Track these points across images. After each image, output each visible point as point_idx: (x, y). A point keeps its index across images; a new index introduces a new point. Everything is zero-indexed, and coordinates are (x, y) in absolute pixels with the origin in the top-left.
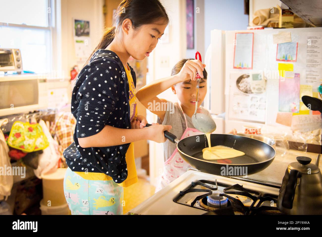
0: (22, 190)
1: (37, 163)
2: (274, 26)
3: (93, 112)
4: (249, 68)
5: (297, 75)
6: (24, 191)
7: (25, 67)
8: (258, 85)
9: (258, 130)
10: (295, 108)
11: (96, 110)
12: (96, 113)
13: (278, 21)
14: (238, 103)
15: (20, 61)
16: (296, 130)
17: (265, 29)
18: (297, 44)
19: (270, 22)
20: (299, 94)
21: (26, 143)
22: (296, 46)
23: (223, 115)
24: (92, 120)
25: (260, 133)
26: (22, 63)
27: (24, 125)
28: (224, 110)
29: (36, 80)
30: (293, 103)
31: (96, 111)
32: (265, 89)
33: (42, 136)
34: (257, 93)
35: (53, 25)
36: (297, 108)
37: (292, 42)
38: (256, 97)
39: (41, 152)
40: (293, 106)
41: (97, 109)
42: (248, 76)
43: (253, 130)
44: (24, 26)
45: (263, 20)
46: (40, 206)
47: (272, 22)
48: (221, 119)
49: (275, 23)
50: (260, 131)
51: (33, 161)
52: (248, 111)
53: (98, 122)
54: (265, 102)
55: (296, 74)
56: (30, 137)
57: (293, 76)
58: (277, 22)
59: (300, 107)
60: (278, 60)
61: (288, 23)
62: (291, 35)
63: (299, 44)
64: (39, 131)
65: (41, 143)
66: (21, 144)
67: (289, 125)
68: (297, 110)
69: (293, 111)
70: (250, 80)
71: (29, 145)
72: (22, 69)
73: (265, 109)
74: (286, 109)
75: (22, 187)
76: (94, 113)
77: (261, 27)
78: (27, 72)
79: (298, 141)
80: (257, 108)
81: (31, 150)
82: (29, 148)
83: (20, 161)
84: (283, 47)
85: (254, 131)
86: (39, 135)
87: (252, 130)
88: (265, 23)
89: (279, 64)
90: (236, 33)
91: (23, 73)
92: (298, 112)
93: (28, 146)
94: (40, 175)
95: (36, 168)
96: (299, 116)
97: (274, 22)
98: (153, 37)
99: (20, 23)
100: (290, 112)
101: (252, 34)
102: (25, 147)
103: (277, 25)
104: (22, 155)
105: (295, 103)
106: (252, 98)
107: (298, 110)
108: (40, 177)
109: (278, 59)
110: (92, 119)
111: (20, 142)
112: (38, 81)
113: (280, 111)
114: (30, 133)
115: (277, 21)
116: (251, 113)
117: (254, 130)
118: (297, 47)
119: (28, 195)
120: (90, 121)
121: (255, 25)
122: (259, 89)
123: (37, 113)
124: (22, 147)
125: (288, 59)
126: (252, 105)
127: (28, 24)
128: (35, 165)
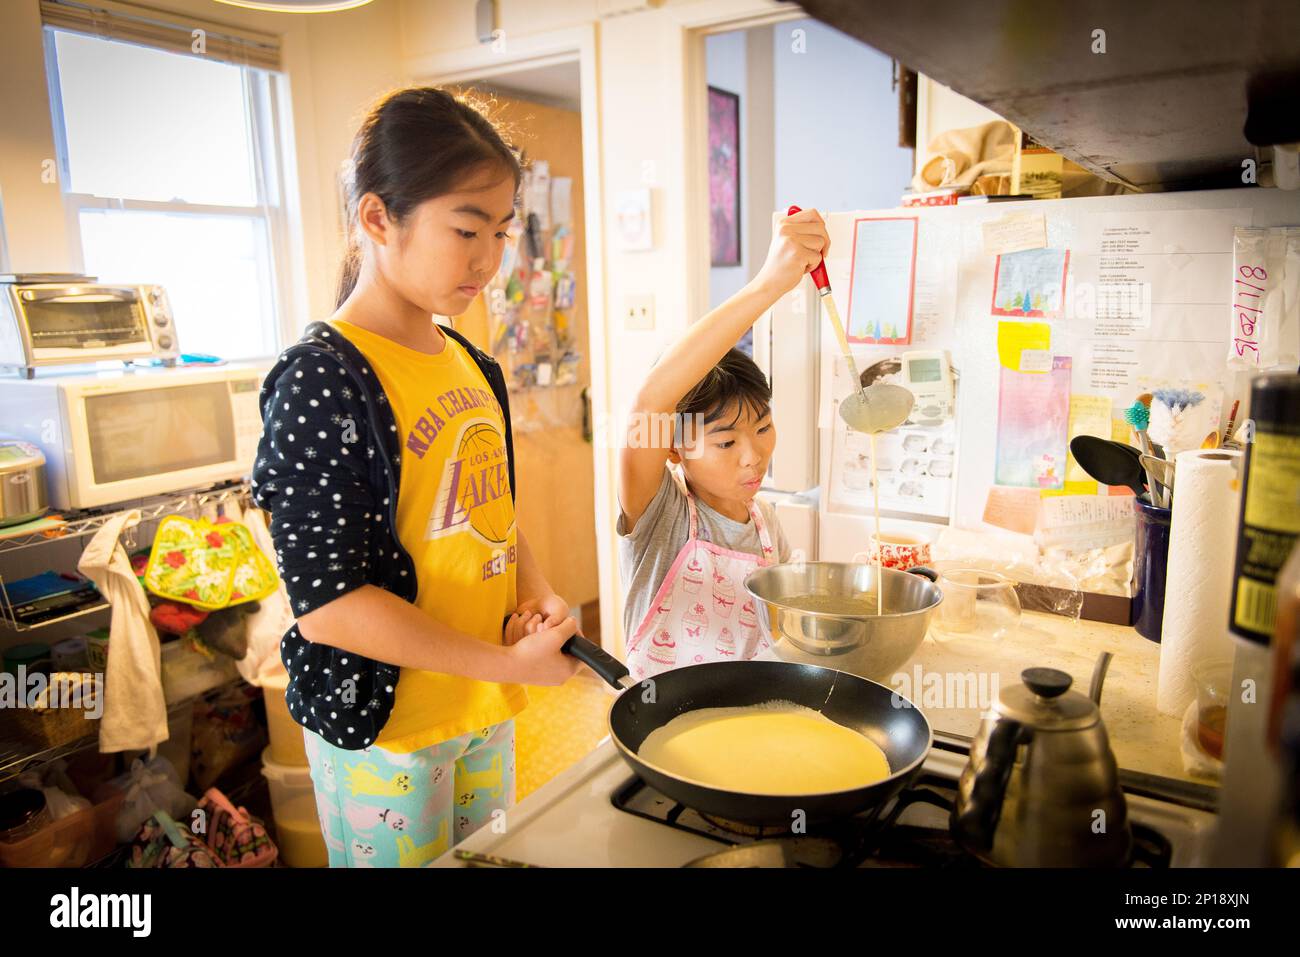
0: (210, 715)
1: (244, 642)
2: (996, 190)
3: (306, 527)
4: (899, 341)
5: (1060, 364)
6: (216, 720)
7: (186, 345)
8: (929, 396)
9: (919, 550)
10: (1050, 472)
11: (311, 519)
12: (317, 529)
13: (1010, 171)
14: (862, 458)
15: (168, 326)
16: (1053, 544)
17: (962, 201)
18: (1068, 253)
19: (981, 174)
20: (1067, 426)
21: (202, 583)
22: (1063, 261)
23: (812, 493)
24: (312, 555)
25: (925, 558)
26: (175, 333)
27: (193, 527)
28: (815, 478)
29: (224, 384)
30: (1046, 457)
31: (315, 523)
32: (951, 410)
33: (252, 560)
34: (925, 424)
35: (276, 201)
36: (1056, 473)
37: (1049, 247)
38: (922, 437)
39: (253, 607)
40: (1043, 466)
41: (315, 516)
42: (897, 367)
43: (901, 550)
44: (177, 207)
45: (959, 169)
46: (262, 766)
47: (987, 176)
48: (806, 506)
49: (998, 178)
50: (926, 553)
51: (230, 634)
52: (893, 482)
53: (334, 556)
54: (952, 453)
55: (1057, 359)
56: (214, 564)
57: (1047, 367)
58: (1004, 175)
59: (1066, 473)
60: (998, 312)
61: (1041, 177)
62: (1045, 222)
63: (1072, 255)
64: (243, 543)
65: (250, 580)
66: (189, 586)
67: (1026, 529)
68: (1056, 479)
69: (1043, 481)
70: (901, 379)
71: (212, 585)
72: (177, 350)
73: (950, 476)
74: (1021, 475)
75: (208, 708)
76: (310, 530)
77: (947, 193)
78: (192, 360)
79: (1053, 584)
80: (924, 474)
81: (220, 602)
82: (215, 596)
83: (191, 635)
84: (1017, 268)
85: (907, 553)
86: (244, 557)
87: (898, 548)
88: (965, 181)
89: (1002, 326)
90: (857, 221)
91: (179, 361)
92: (1058, 487)
93: (208, 591)
94: (255, 676)
95: (240, 656)
96: (1062, 501)
97: (997, 175)
98: (469, 235)
99: (166, 198)
100: (1032, 485)
101: (913, 222)
102: (200, 595)
103: (1003, 186)
104: (193, 620)
105: (1050, 456)
106: (908, 439)
107: (1061, 480)
108: (255, 683)
109: (997, 306)
110: (312, 550)
111: (186, 581)
112: (230, 388)
113: (997, 482)
114: (214, 550)
115: (1006, 171)
116: (903, 486)
117: (905, 549)
118: (1066, 265)
119: (226, 730)
120: (307, 559)
121: (929, 187)
122: (933, 411)
123: (236, 488)
124: (192, 594)
125: (1033, 308)
126: (905, 464)
127: (190, 200)
128: (237, 647)
